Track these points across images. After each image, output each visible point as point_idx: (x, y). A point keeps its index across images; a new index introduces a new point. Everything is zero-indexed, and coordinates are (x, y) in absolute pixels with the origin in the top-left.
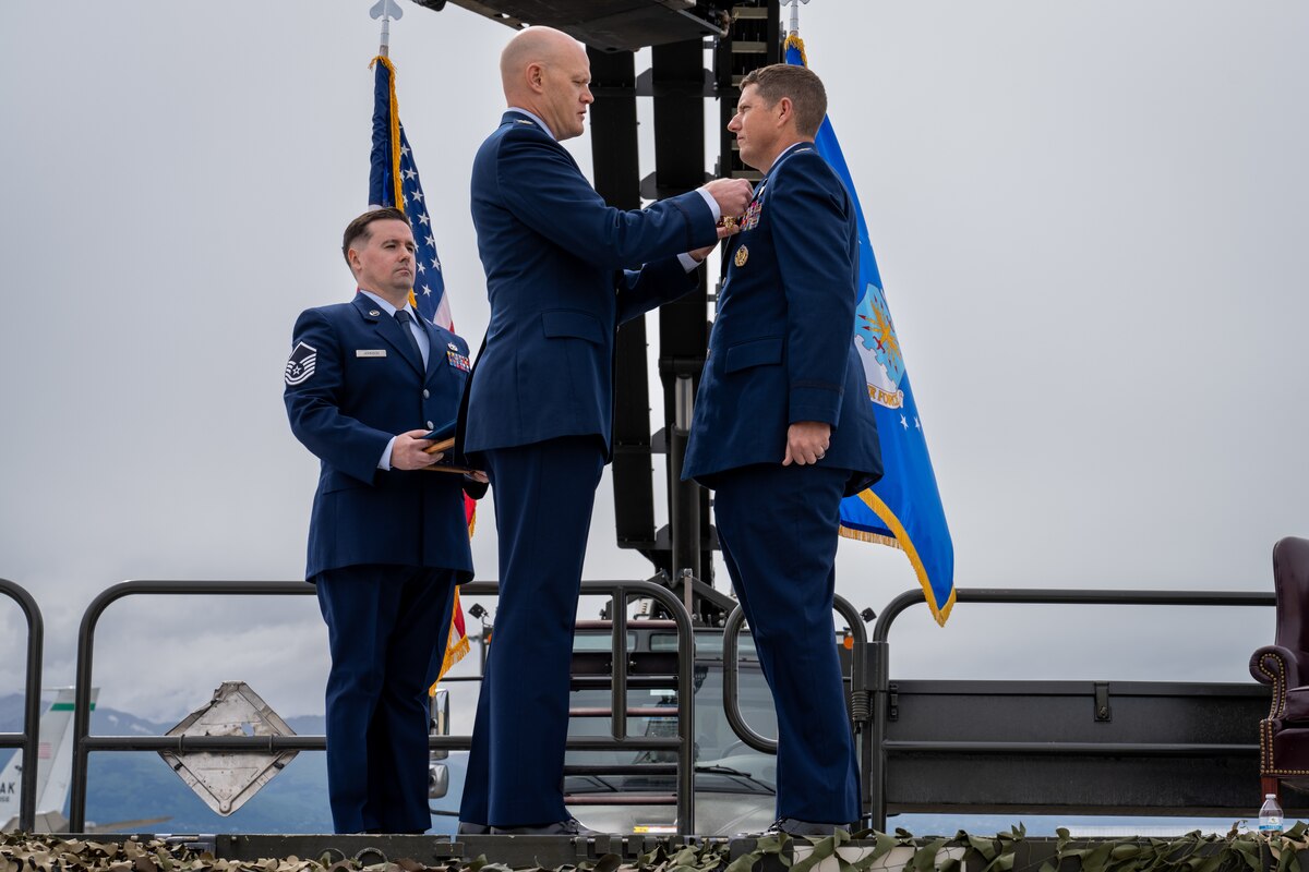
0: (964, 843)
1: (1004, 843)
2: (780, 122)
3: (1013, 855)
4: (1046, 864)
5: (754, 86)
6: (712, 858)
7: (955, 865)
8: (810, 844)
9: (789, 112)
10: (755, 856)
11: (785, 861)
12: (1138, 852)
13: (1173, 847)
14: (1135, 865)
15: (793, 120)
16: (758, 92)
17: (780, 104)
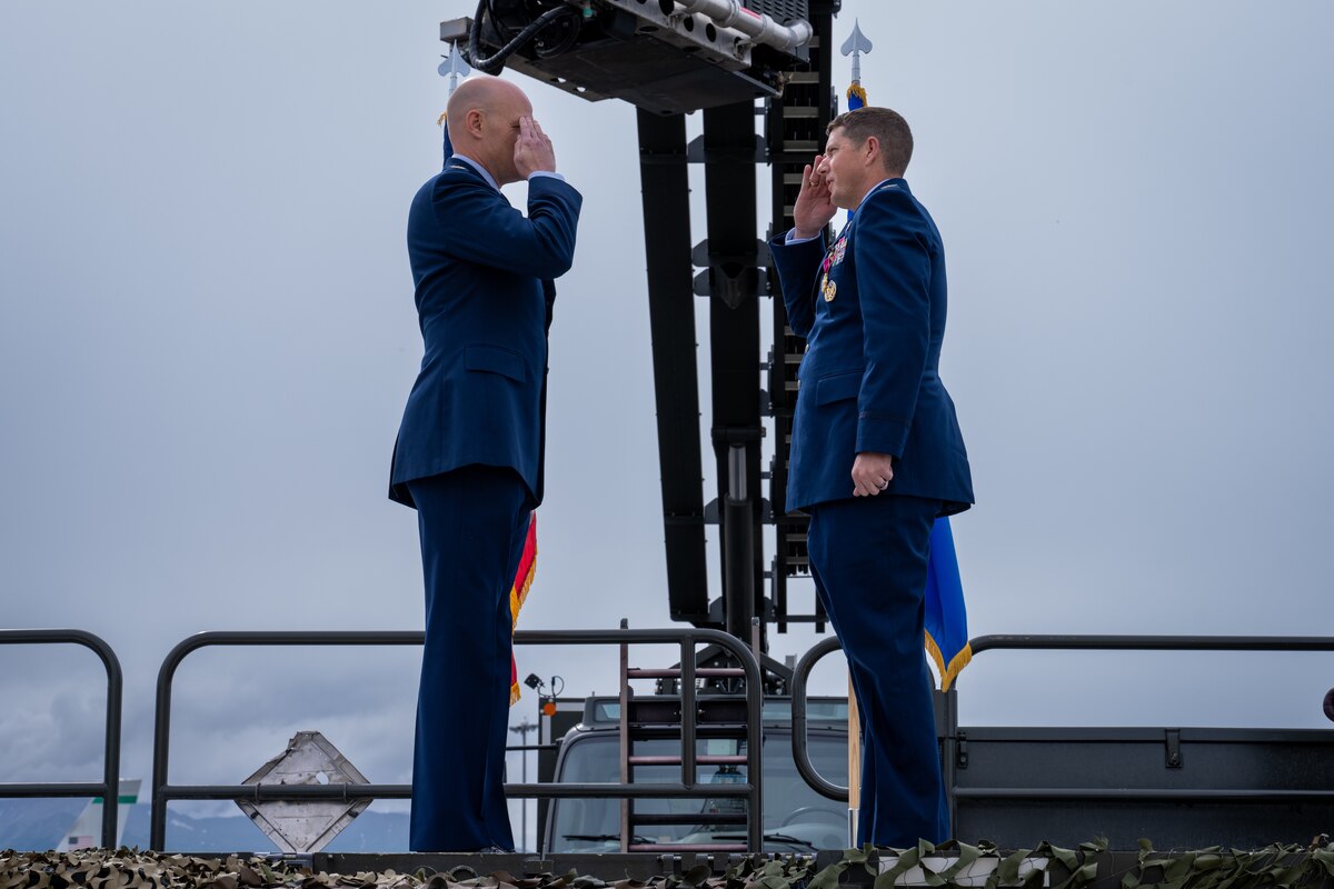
0: (1047, 854)
1: (1087, 853)
2: (869, 160)
3: (1096, 865)
4: (1128, 875)
5: (841, 129)
6: (798, 870)
7: (1039, 874)
8: (896, 855)
9: (876, 150)
10: (841, 866)
11: (872, 871)
12: (1220, 862)
13: (1255, 857)
14: (1217, 874)
15: (881, 158)
16: (844, 134)
17: (867, 143)
